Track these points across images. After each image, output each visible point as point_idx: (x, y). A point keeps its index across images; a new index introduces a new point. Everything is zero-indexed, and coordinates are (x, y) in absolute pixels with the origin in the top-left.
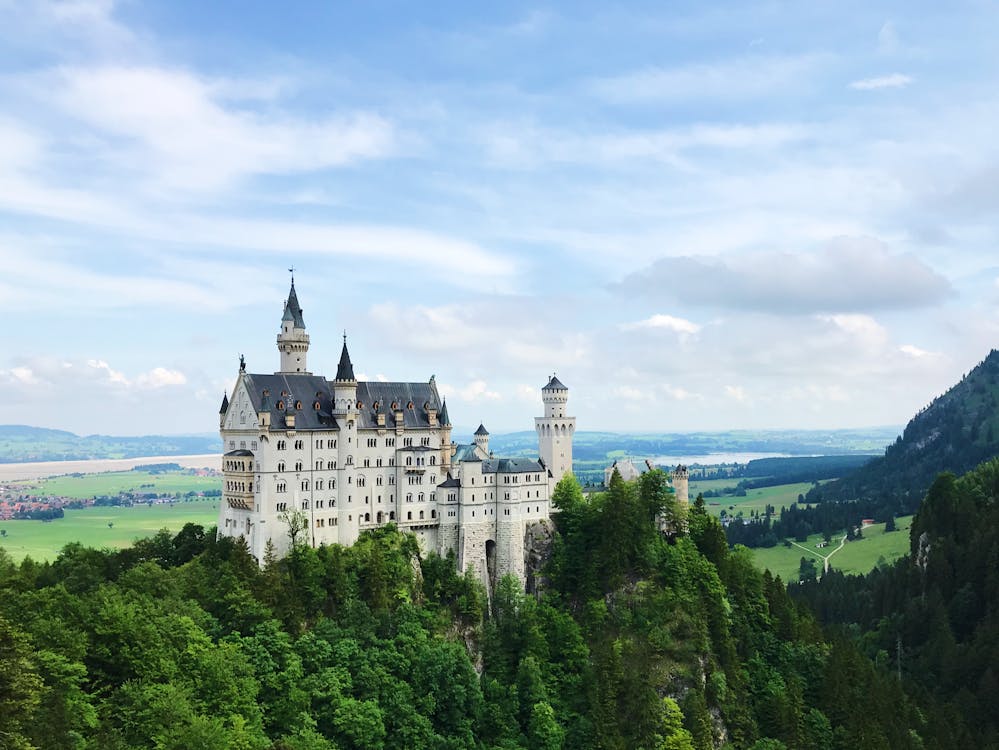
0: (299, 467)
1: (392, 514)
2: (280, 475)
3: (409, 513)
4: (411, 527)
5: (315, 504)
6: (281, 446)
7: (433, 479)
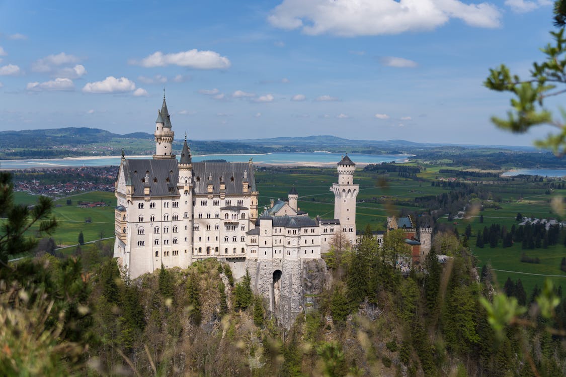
0: (152, 219)
1: (217, 248)
2: (140, 224)
3: (226, 249)
4: (227, 259)
5: (163, 242)
6: (141, 206)
7: (243, 228)
